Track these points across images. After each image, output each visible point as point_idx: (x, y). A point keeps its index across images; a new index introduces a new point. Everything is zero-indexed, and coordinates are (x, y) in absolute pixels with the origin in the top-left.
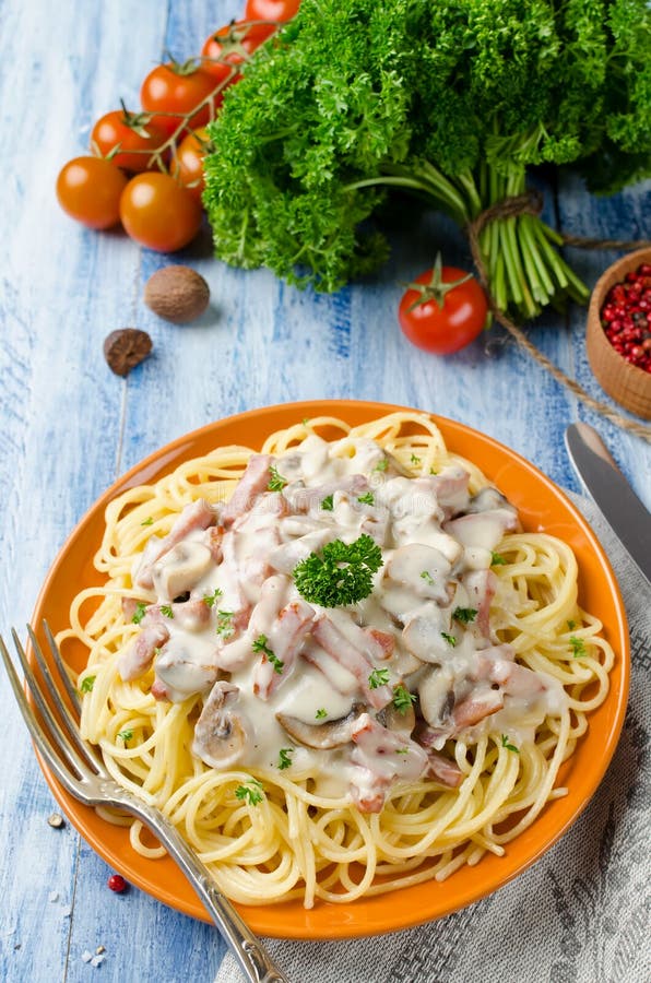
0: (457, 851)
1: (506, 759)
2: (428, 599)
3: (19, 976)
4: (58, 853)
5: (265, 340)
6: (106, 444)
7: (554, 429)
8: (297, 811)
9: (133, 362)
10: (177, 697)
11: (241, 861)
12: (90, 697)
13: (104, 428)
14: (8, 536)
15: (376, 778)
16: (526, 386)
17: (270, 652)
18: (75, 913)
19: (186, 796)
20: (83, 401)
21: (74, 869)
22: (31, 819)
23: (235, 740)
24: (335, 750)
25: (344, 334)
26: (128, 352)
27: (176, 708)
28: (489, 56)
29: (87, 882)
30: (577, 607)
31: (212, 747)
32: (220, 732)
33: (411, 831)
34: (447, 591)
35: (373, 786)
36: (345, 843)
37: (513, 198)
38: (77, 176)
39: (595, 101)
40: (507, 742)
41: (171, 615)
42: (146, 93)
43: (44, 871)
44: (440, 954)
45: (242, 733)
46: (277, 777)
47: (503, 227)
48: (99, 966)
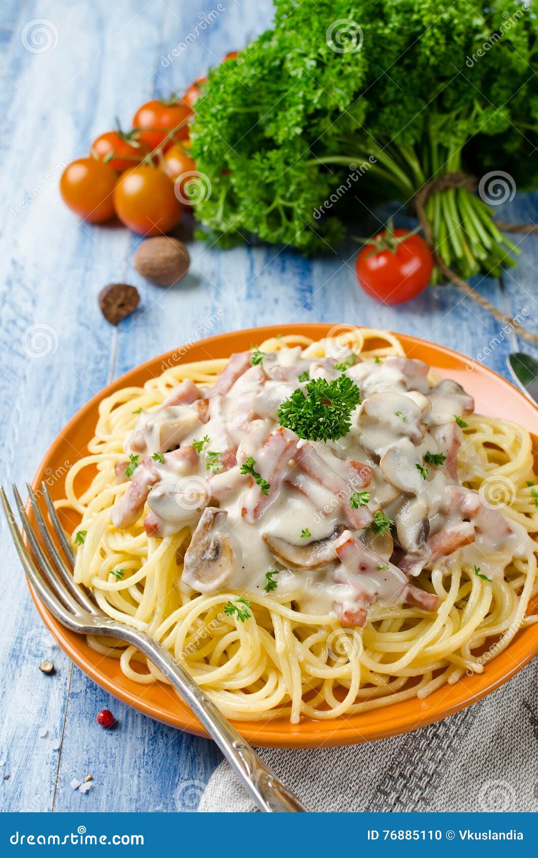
0: (436, 674)
1: (479, 587)
2: (402, 435)
3: (7, 803)
4: (49, 697)
5: (238, 299)
6: (98, 374)
7: (496, 358)
8: (283, 631)
9: (123, 312)
10: (168, 529)
11: (228, 685)
12: (83, 548)
13: (97, 363)
14: (9, 443)
15: (359, 592)
16: (469, 328)
17: (257, 475)
18: (64, 746)
19: (176, 623)
20: (79, 343)
21: (64, 710)
22: (24, 667)
23: (224, 559)
24: (320, 569)
25: (308, 294)
26: (119, 302)
27: (166, 541)
28: (433, 35)
29: (76, 720)
30: (532, 472)
31: (201, 572)
32: (209, 555)
33: (393, 648)
34: (418, 428)
35: (356, 600)
36: (329, 662)
37: (452, 175)
38: (78, 174)
39: (519, 86)
40: (480, 573)
41: (163, 462)
42: (136, 120)
43: (35, 711)
44: (425, 773)
45: (231, 551)
46: (263, 599)
47: (444, 198)
48: (87, 792)
